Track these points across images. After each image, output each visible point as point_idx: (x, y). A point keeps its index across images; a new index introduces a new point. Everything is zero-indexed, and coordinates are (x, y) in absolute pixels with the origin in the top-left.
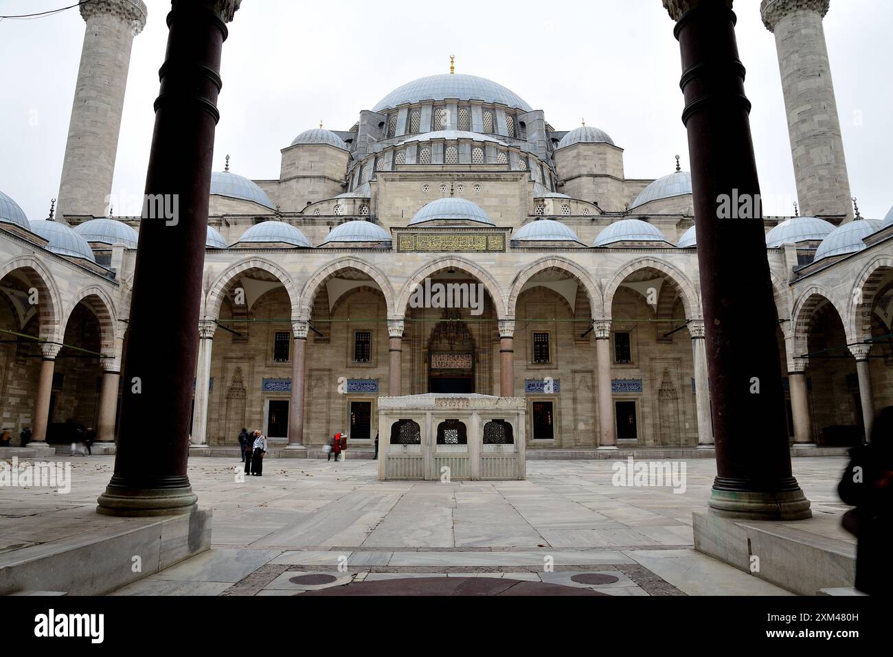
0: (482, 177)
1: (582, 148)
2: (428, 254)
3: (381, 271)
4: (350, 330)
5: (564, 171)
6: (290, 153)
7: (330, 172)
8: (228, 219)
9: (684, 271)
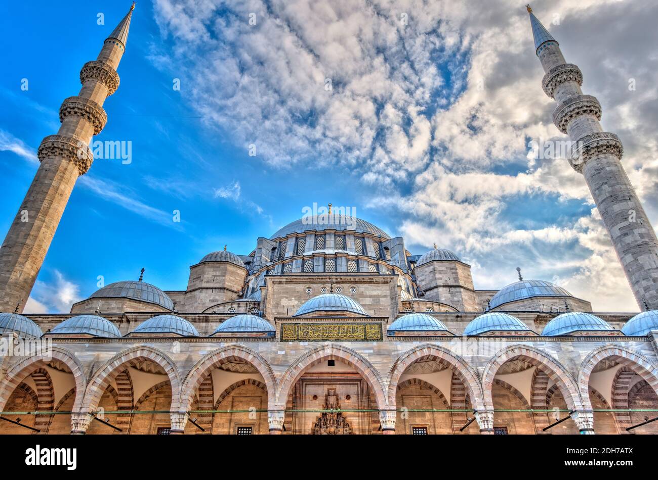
0: (357, 280)
1: (436, 265)
2: (310, 343)
3: (263, 359)
4: (232, 424)
5: (424, 283)
6: (197, 269)
7: (230, 284)
8: (130, 317)
9: (557, 359)
